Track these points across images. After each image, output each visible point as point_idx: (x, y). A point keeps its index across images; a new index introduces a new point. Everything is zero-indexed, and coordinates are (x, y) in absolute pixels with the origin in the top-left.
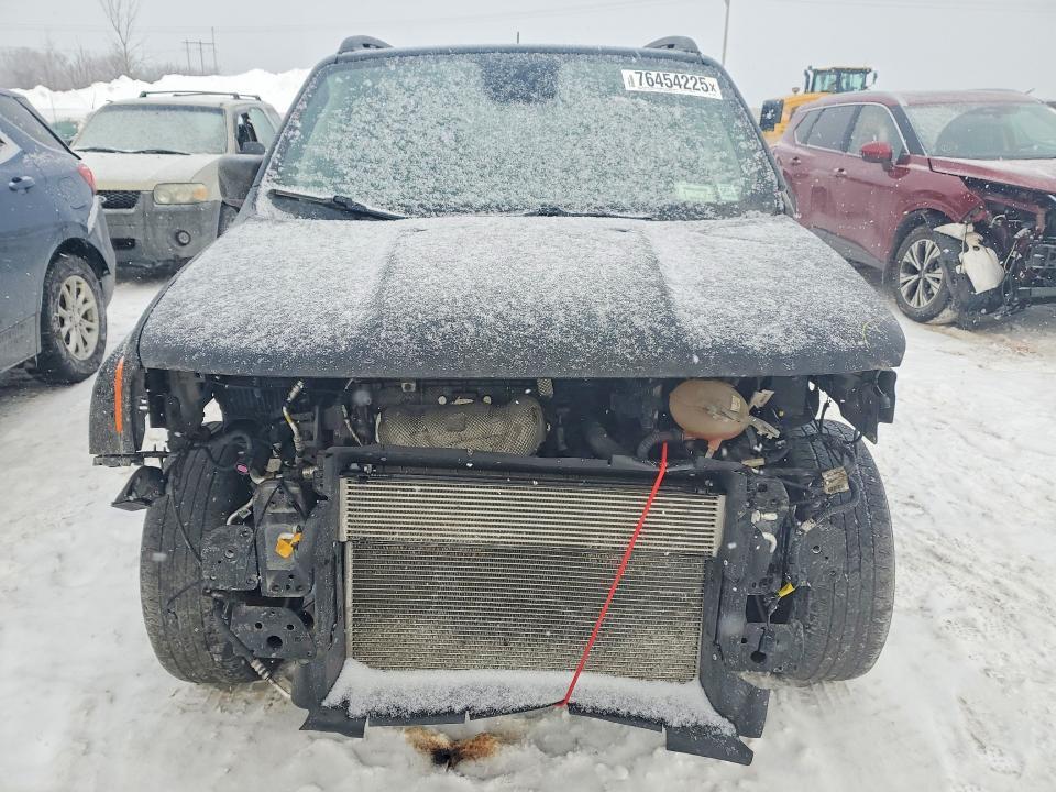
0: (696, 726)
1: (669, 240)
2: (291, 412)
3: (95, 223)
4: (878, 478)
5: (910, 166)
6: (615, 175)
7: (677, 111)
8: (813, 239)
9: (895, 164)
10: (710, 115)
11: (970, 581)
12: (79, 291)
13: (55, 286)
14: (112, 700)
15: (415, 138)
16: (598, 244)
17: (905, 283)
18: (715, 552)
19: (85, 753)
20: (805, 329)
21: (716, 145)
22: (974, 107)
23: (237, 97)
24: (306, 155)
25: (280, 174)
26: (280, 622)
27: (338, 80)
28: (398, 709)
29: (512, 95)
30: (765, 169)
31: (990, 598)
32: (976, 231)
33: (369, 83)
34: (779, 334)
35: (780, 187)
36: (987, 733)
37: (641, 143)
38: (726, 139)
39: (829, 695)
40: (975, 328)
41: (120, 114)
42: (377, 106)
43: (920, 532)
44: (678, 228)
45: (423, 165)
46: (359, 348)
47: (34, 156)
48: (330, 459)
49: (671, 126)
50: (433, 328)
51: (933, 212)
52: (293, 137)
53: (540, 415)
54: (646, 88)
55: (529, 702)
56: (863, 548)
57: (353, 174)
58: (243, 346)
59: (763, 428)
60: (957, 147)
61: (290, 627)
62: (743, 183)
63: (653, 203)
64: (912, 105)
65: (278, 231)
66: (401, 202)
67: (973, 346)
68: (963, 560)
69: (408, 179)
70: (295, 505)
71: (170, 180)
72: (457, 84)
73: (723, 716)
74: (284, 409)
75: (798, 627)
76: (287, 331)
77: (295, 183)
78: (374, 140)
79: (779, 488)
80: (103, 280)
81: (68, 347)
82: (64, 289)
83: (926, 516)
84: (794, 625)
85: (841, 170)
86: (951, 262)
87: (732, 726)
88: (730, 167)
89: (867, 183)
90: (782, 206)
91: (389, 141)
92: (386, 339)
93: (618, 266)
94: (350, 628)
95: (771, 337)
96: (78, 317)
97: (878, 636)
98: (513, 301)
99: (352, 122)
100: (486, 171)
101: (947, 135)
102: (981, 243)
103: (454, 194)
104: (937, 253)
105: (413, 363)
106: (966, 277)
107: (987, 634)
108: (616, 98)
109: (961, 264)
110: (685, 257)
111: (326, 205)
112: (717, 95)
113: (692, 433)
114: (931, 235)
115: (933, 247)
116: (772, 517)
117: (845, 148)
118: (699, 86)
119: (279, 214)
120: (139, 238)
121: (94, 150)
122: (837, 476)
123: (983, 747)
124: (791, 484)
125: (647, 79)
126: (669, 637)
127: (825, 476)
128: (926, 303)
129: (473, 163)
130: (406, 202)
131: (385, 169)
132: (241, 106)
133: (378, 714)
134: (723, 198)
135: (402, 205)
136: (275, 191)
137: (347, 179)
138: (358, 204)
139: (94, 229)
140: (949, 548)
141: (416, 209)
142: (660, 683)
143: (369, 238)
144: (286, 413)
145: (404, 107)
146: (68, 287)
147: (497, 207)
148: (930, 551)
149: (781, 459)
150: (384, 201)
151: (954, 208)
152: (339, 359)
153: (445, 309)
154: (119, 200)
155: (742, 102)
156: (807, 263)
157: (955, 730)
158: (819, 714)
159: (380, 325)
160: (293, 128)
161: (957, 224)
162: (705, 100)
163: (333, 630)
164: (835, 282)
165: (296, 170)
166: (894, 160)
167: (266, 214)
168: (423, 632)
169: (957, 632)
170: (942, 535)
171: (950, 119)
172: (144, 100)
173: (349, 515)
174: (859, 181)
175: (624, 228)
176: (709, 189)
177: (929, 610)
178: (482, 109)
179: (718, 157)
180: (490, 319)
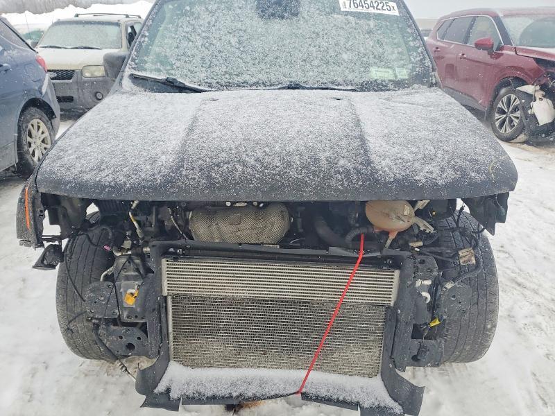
0: (379, 407)
1: (366, 104)
2: (134, 215)
3: (46, 89)
4: (489, 248)
5: (504, 52)
6: (334, 63)
7: (372, 23)
8: (454, 103)
9: (494, 51)
10: (392, 26)
11: (537, 299)
12: (39, 127)
13: (24, 125)
14: (46, 368)
15: (215, 42)
16: (323, 108)
17: (498, 119)
18: (392, 304)
19: (29, 401)
20: (453, 168)
21: (395, 44)
22: (541, 17)
23: (127, 16)
24: (152, 52)
25: (136, 64)
26: (133, 336)
27: (170, 6)
28: (200, 394)
29: (273, 15)
30: (424, 58)
31: (549, 310)
32: (541, 89)
33: (188, 8)
34: (437, 171)
35: (433, 70)
36: (548, 395)
37: (350, 43)
38: (401, 41)
39: (455, 370)
40: (538, 144)
41: (64, 26)
42: (192, 22)
43: (508, 268)
44: (372, 96)
45: (219, 58)
46: (169, 182)
47: (11, 51)
48: (155, 248)
49: (368, 33)
50: (216, 168)
51: (517, 79)
52: (144, 41)
53: (286, 214)
54: (353, 9)
55: (277, 392)
56: (480, 291)
57: (178, 64)
58: (97, 179)
59: (424, 225)
60: (531, 40)
61: (139, 338)
62: (411, 67)
63: (357, 80)
64: (506, 16)
65: (132, 100)
66: (206, 80)
67: (536, 156)
68: (533, 286)
69: (210, 67)
70: (138, 270)
71: (90, 63)
72: (240, 8)
73: (395, 401)
74: (130, 213)
75: (441, 342)
76: (125, 170)
77: (145, 70)
78: (191, 43)
79: (431, 261)
80: (52, 121)
81: (34, 159)
82: (30, 126)
83: (510, 258)
84: (439, 341)
85: (463, 55)
86: (526, 108)
87: (400, 407)
88: (404, 58)
89: (477, 62)
90: (434, 81)
91: (199, 43)
92: (186, 176)
93: (334, 124)
94: (171, 344)
95: (431, 173)
96: (39, 142)
97: (487, 341)
98: (267, 150)
99: (178, 33)
100: (257, 61)
101: (525, 34)
102: (543, 96)
103: (237, 75)
104: (518, 102)
105: (202, 191)
106: (534, 116)
107: (548, 332)
108: (335, 16)
109: (531, 108)
110: (376, 116)
111: (162, 83)
112: (396, 13)
113: (379, 228)
114: (514, 92)
115: (516, 99)
116: (428, 282)
117: (466, 41)
118: (385, 7)
119: (136, 89)
120: (75, 96)
121: (51, 47)
122: (468, 253)
123: (546, 404)
124: (439, 257)
125: (354, 3)
126: (363, 352)
127: (460, 253)
128: (510, 131)
129: (249, 56)
130: (209, 81)
131: (197, 61)
132: (130, 21)
133: (188, 397)
134: (399, 77)
135: (206, 83)
136: (133, 75)
137: (175, 67)
138: (180, 83)
139: (46, 92)
140: (524, 278)
141: (214, 85)
142: (356, 377)
143: (184, 104)
144: (131, 216)
145: (209, 23)
146: (33, 125)
147: (263, 83)
148: (513, 280)
149: (432, 242)
150: (196, 80)
151: (529, 75)
152: (156, 189)
153: (224, 155)
154: (64, 75)
155: (411, 17)
156: (452, 120)
157: (529, 393)
158: (450, 382)
159: (183, 166)
160: (144, 36)
161: (530, 86)
162: (389, 16)
163: (160, 347)
164: (471, 133)
165: (146, 62)
166: (494, 49)
167: (128, 89)
168: (215, 347)
169: (530, 331)
170: (520, 270)
171: (528, 25)
172: (77, 18)
173: (168, 281)
174: (473, 61)
175: (339, 97)
176: (391, 71)
177: (513, 317)
178: (254, 23)
179: (396, 52)
180: (252, 161)
